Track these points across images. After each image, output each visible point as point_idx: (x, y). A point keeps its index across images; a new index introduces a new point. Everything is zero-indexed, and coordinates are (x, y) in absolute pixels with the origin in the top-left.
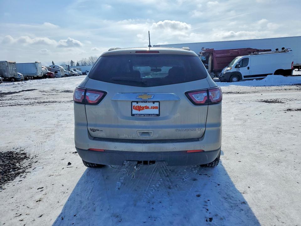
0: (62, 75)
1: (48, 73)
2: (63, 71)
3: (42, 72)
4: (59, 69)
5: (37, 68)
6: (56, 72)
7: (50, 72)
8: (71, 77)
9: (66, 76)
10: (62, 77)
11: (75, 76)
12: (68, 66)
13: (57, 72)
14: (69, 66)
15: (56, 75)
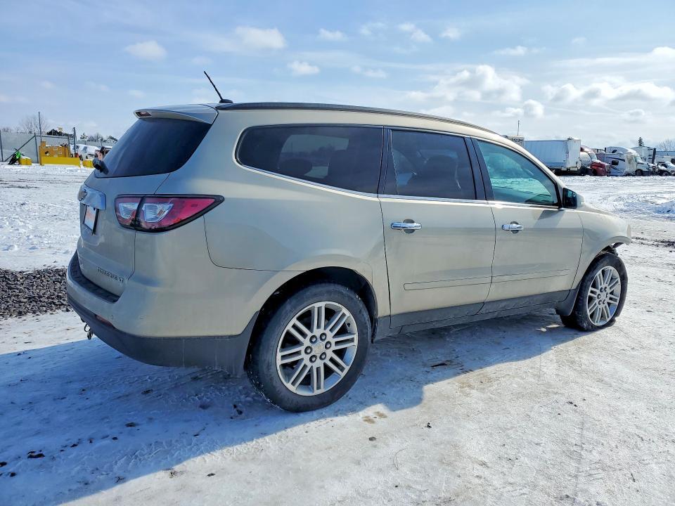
0: (628, 170)
1: (593, 164)
2: (633, 161)
3: (578, 160)
4: (624, 157)
5: (568, 153)
6: (615, 163)
7: (599, 161)
8: (651, 177)
9: (640, 173)
10: (628, 175)
11: (666, 175)
12: (652, 151)
13: (617, 164)
14: (655, 149)
15: (612, 170)
